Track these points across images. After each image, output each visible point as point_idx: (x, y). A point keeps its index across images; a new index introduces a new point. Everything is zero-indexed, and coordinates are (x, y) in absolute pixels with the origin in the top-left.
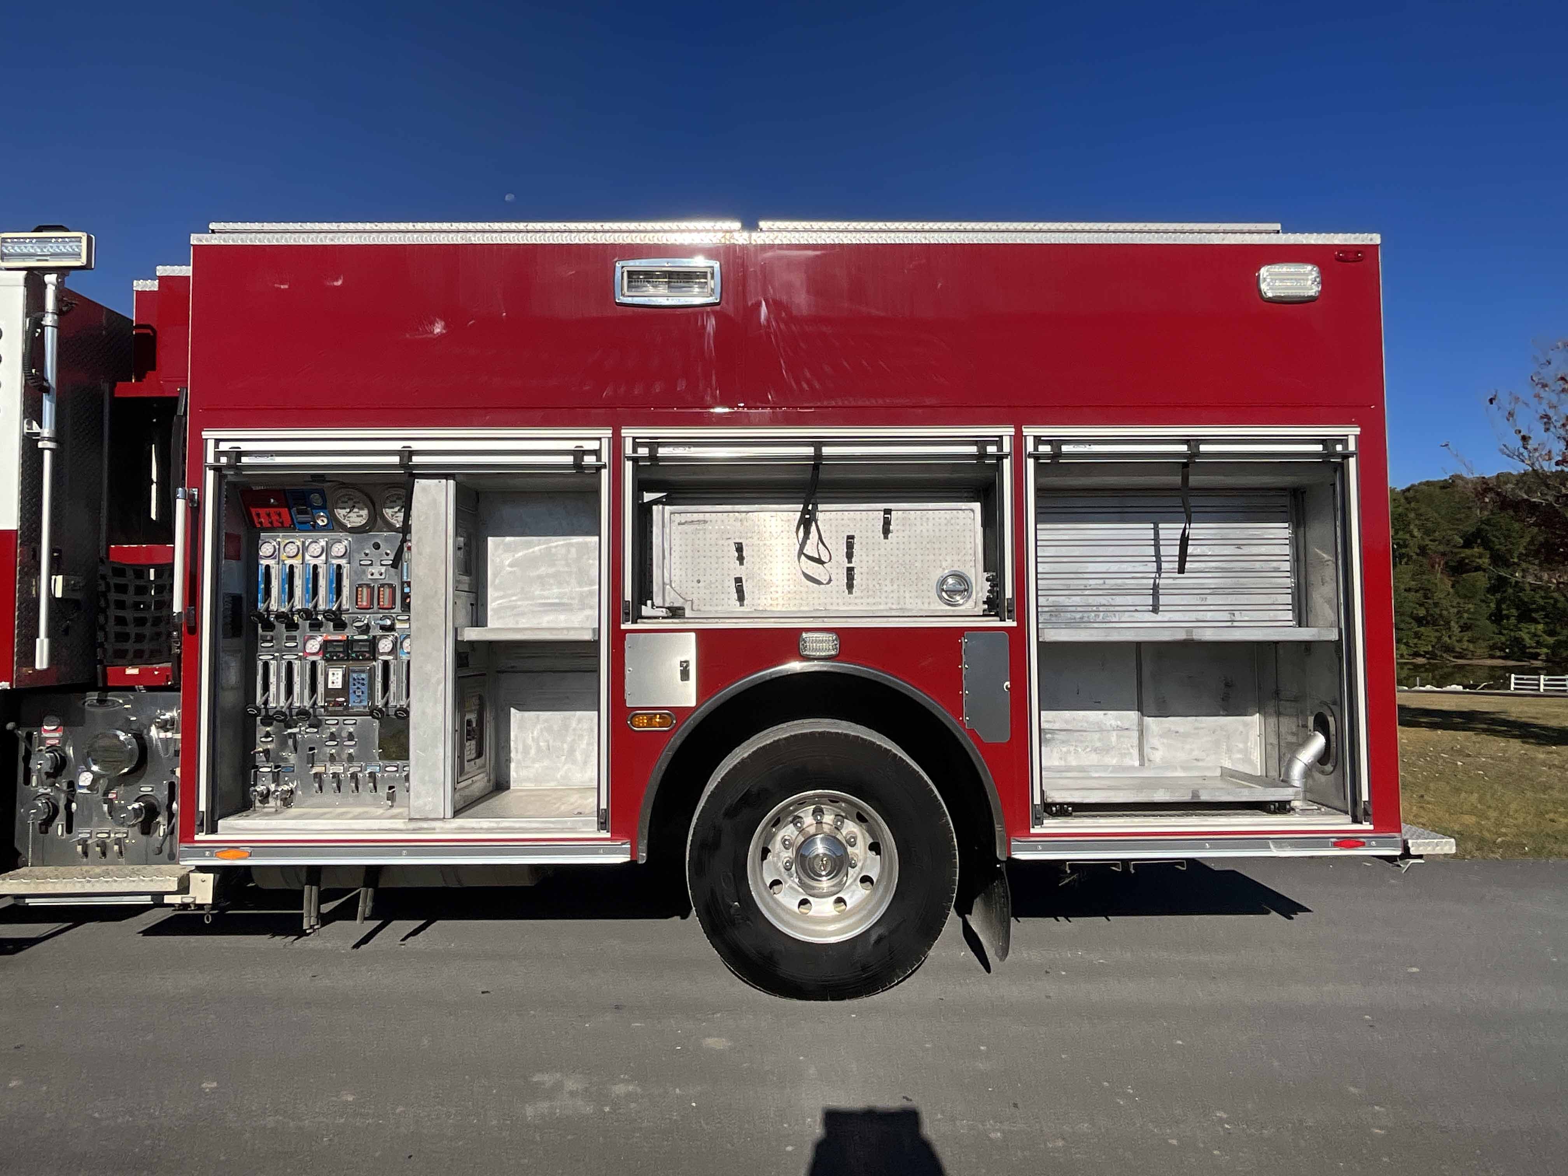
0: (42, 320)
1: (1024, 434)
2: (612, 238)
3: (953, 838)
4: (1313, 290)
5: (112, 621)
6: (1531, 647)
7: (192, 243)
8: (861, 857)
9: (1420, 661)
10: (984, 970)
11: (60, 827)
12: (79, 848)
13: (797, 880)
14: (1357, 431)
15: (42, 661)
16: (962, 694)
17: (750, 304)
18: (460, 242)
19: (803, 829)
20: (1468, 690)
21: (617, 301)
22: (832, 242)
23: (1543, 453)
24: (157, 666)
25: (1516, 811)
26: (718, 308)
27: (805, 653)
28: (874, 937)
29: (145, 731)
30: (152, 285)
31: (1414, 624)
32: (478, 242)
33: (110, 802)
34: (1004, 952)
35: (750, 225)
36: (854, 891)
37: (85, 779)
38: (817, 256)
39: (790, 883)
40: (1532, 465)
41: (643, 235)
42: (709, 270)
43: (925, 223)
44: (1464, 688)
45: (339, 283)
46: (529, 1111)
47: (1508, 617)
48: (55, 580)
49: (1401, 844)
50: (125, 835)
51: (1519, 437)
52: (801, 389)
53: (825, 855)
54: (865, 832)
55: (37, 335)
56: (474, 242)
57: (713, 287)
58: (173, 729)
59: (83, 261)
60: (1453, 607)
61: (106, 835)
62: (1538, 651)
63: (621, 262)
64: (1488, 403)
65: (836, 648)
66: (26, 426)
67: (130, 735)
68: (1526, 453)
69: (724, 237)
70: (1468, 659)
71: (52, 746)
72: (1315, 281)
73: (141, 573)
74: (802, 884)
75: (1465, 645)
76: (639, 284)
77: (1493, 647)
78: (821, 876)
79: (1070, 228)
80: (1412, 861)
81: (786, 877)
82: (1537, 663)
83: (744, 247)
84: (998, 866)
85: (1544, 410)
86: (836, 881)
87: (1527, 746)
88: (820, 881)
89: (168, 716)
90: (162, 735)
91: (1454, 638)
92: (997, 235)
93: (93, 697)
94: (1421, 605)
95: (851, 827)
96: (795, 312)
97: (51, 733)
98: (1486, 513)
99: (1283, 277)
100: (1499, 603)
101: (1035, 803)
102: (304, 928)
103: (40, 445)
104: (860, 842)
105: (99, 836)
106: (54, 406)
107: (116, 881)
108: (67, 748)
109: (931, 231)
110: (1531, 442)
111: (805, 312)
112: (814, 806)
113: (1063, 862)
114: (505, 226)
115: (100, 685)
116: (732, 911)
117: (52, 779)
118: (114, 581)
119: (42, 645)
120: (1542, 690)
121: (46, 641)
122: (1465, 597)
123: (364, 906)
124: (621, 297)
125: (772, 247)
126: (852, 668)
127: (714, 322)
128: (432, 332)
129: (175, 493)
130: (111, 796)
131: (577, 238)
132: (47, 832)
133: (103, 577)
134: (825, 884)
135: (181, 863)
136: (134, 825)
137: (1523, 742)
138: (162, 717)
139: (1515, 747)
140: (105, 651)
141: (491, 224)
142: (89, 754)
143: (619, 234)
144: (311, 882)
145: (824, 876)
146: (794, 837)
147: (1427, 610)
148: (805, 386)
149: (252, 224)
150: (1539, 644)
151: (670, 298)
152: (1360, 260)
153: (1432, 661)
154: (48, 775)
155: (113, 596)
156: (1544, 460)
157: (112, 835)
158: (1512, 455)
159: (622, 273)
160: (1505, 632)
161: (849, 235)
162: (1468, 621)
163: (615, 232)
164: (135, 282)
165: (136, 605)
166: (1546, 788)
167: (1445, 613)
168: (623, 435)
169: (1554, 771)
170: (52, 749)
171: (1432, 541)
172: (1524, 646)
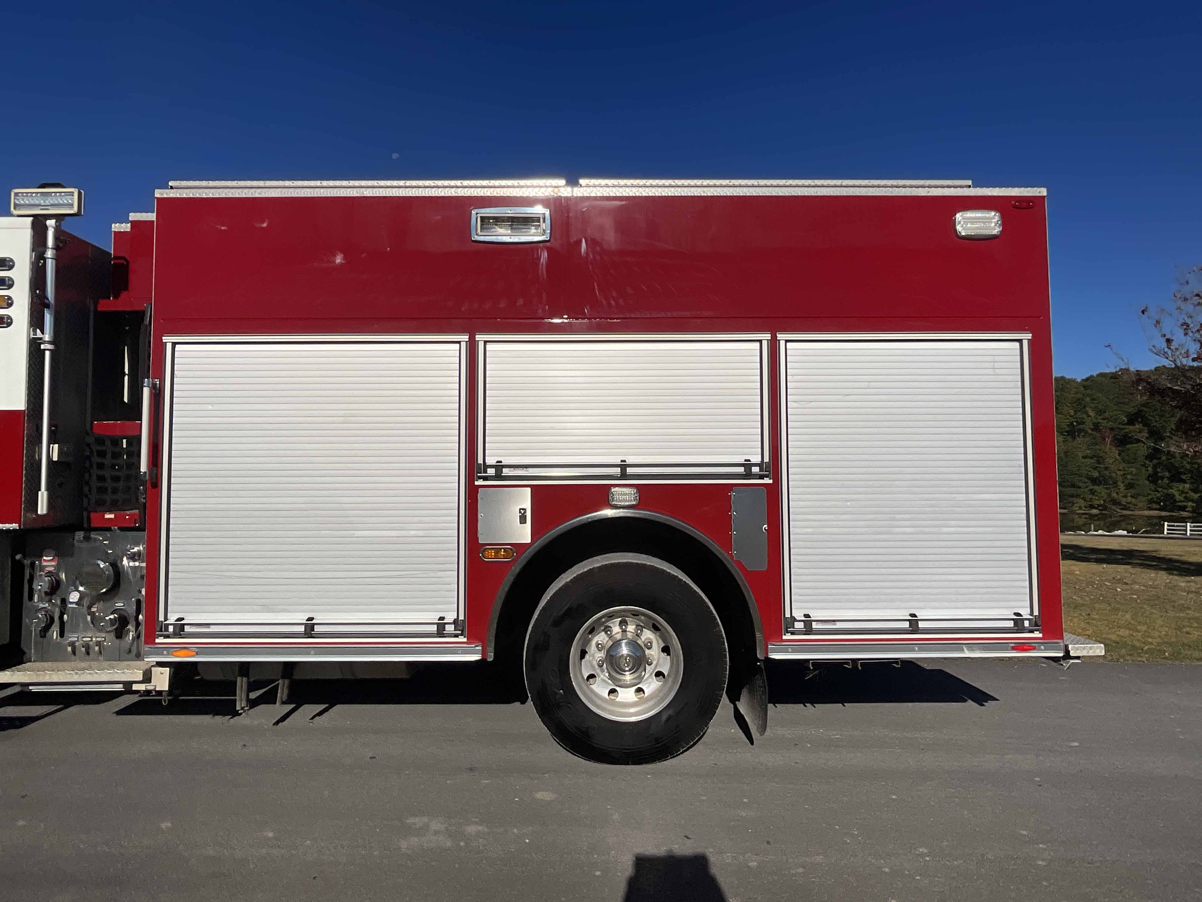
0: (44, 254)
1: (778, 338)
2: (469, 192)
3: (724, 643)
4: (996, 230)
5: (94, 478)
6: (1181, 501)
7: (156, 196)
8: (656, 657)
9: (1095, 511)
10: (749, 744)
11: (55, 632)
12: (69, 649)
13: (607, 675)
14: (1029, 336)
15: (42, 508)
16: (731, 534)
17: (572, 241)
18: (356, 195)
19: (612, 636)
20: (1131, 534)
21: (473, 239)
22: (634, 195)
23: (1183, 352)
24: (128, 512)
25: (1162, 626)
26: (548, 244)
27: (613, 503)
28: (664, 717)
29: (119, 562)
30: (126, 227)
31: (1089, 483)
32: (369, 195)
33: (92, 614)
34: (763, 728)
35: (573, 182)
36: (650, 683)
37: (74, 597)
38: (623, 205)
39: (602, 676)
40: (1174, 361)
41: (492, 189)
42: (541, 216)
43: (703, 181)
44: (1128, 533)
45: (265, 225)
46: (404, 845)
47: (1162, 478)
48: (53, 447)
49: (1063, 648)
50: (103, 639)
51: (1164, 339)
52: (609, 304)
53: (628, 655)
54: (658, 638)
55: (40, 264)
56: (365, 195)
57: (544, 228)
58: (139, 559)
59: (75, 210)
60: (1120, 470)
61: (90, 639)
62: (1185, 504)
63: (475, 210)
64: (1142, 314)
65: (637, 500)
66: (32, 333)
67: (107, 564)
68: (1169, 352)
69: (553, 191)
70: (1132, 511)
71: (50, 572)
72: (998, 223)
73: (117, 442)
74: (611, 677)
75: (1129, 499)
76: (489, 226)
77: (1151, 501)
78: (625, 671)
79: (813, 184)
80: (1072, 661)
81: (598, 671)
82: (1185, 514)
83: (567, 199)
84: (758, 664)
85: (1184, 319)
86: (636, 675)
87: (1171, 577)
88: (624, 675)
89: (136, 549)
90: (131, 564)
91: (1121, 495)
92: (757, 189)
93: (80, 535)
94: (1095, 468)
95: (648, 635)
96: (605, 246)
97: (48, 562)
98: (1145, 398)
99: (973, 220)
100: (1155, 467)
101: (786, 616)
102: (237, 709)
103: (42, 347)
104: (655, 645)
105: (84, 639)
106: (52, 319)
107: (97, 673)
108: (60, 574)
109: (708, 186)
110: (1174, 343)
111: (614, 247)
112: (620, 619)
113: (808, 660)
114: (389, 183)
115: (85, 525)
116: (558, 697)
117: (50, 597)
118: (95, 448)
119: (43, 496)
120: (1188, 534)
121: (45, 493)
122: (1129, 463)
123: (282, 693)
124: (476, 236)
125: (588, 198)
126: (648, 514)
127: (546, 254)
128: (334, 262)
129: (143, 382)
130: (93, 610)
131: (443, 192)
132: (45, 636)
133: (88, 445)
134: (628, 677)
135: (146, 660)
136: (110, 632)
137: (1169, 574)
138: (131, 551)
139: (1162, 578)
140: (89, 500)
141: (379, 182)
142: (77, 578)
143: (474, 189)
144: (242, 675)
145: (627, 671)
146: (605, 642)
147: (1099, 472)
148: (613, 303)
149: (201, 182)
150: (1187, 499)
151: (512, 237)
152: (1032, 207)
153: (1104, 512)
154: (46, 593)
155: (96, 459)
156: (1183, 357)
157: (94, 639)
158: (1158, 353)
159: (477, 218)
160: (1160, 489)
161: (647, 189)
162: (1131, 481)
163: (471, 187)
164: (113, 225)
165: (113, 467)
166: (1184, 608)
167: (1114, 475)
168: (477, 339)
169: (1191, 595)
170: (49, 574)
171: (1103, 419)
172: (1175, 501)
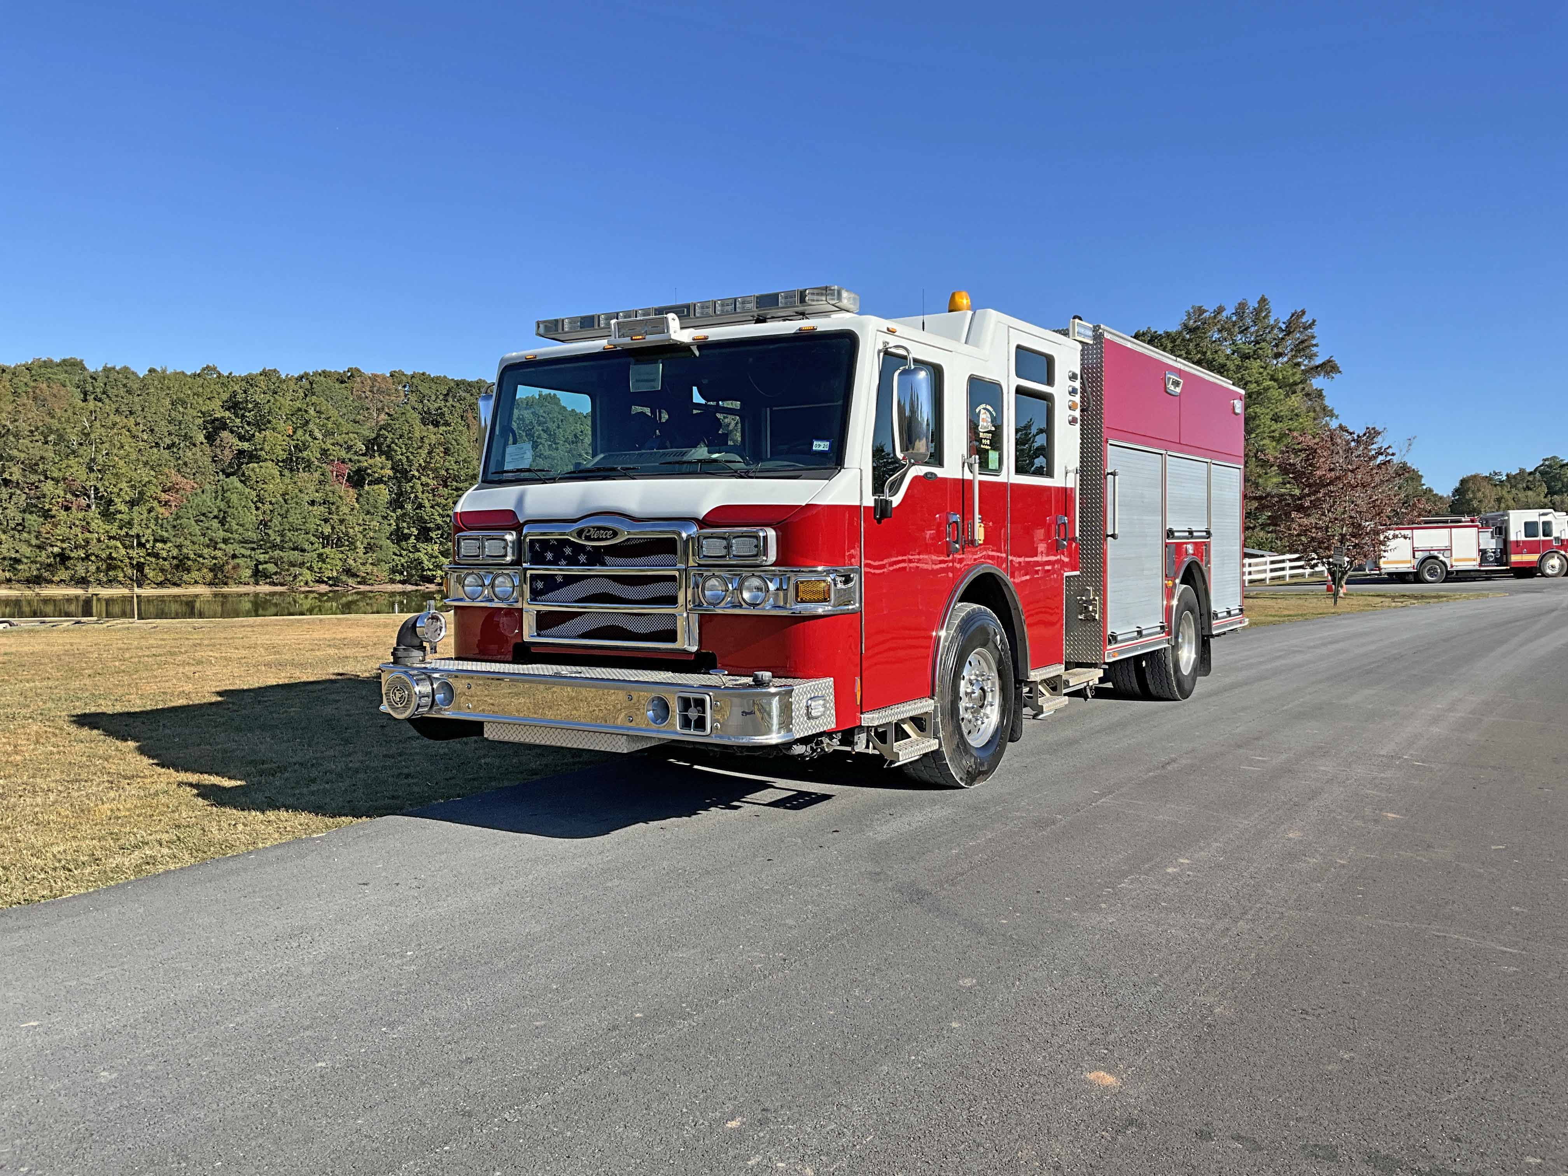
6: (429, 570)
9: (324, 588)
31: (318, 544)
47: (407, 537)
60: (359, 524)
62: (434, 573)
70: (370, 585)
75: (369, 568)
77: (393, 571)
82: (434, 587)
91: (359, 561)
94: (326, 521)
100: (399, 520)
122: (369, 513)
150: (435, 566)
153: (336, 588)
160: (404, 553)
162: (372, 541)
167: (351, 531)
171: (333, 444)
172: (423, 570)
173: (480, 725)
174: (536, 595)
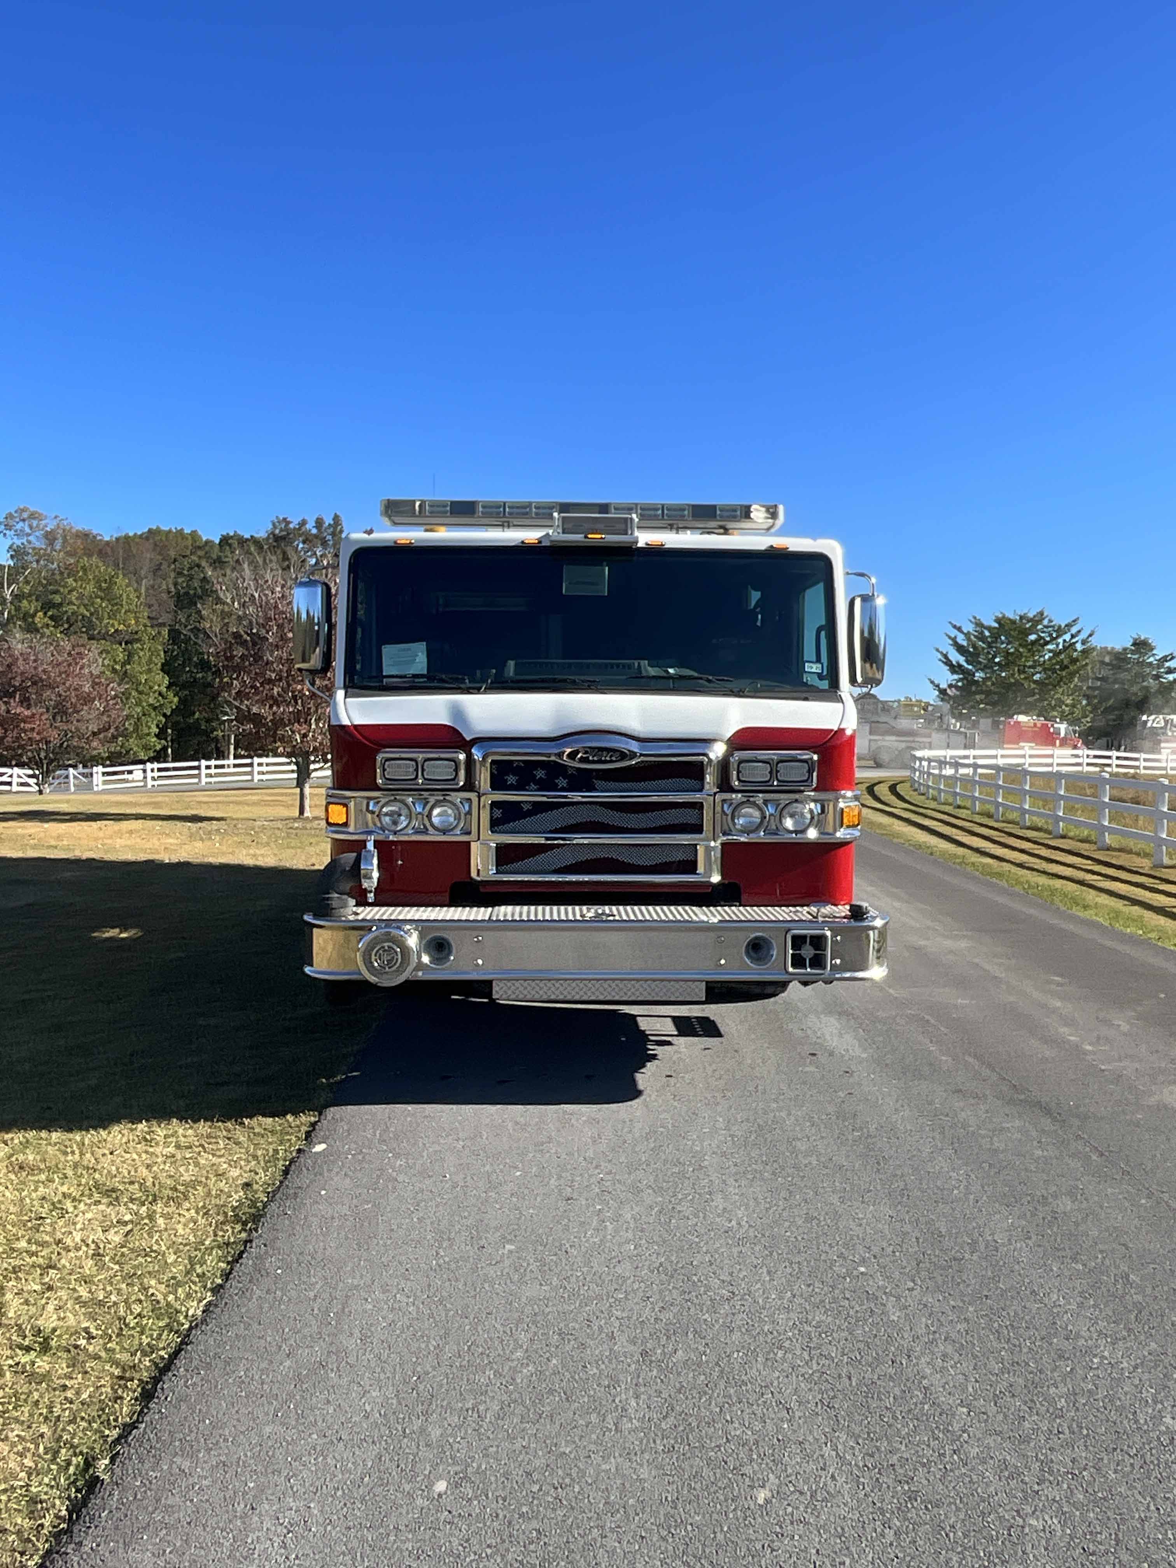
173: (489, 983)
174: (495, 825)
